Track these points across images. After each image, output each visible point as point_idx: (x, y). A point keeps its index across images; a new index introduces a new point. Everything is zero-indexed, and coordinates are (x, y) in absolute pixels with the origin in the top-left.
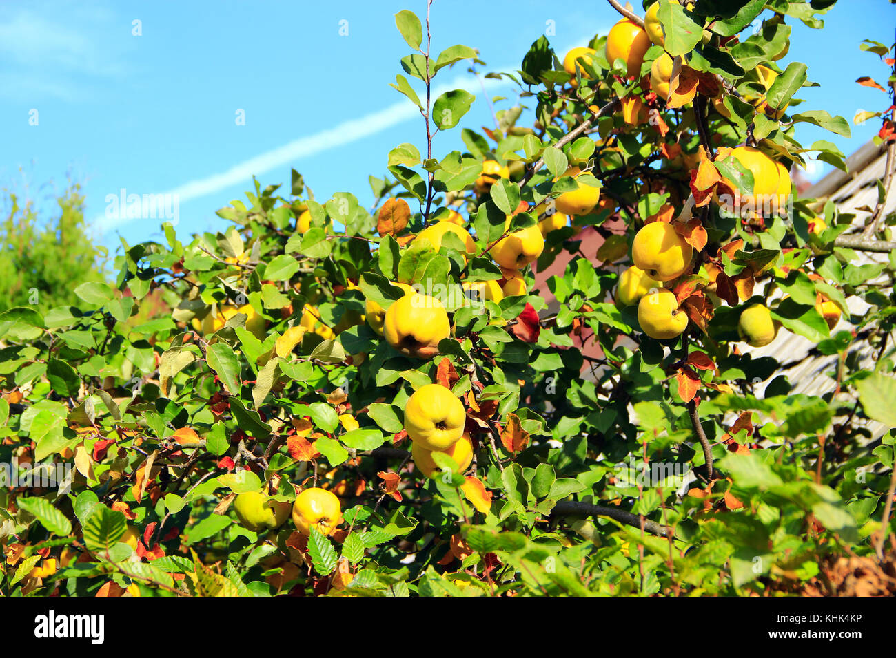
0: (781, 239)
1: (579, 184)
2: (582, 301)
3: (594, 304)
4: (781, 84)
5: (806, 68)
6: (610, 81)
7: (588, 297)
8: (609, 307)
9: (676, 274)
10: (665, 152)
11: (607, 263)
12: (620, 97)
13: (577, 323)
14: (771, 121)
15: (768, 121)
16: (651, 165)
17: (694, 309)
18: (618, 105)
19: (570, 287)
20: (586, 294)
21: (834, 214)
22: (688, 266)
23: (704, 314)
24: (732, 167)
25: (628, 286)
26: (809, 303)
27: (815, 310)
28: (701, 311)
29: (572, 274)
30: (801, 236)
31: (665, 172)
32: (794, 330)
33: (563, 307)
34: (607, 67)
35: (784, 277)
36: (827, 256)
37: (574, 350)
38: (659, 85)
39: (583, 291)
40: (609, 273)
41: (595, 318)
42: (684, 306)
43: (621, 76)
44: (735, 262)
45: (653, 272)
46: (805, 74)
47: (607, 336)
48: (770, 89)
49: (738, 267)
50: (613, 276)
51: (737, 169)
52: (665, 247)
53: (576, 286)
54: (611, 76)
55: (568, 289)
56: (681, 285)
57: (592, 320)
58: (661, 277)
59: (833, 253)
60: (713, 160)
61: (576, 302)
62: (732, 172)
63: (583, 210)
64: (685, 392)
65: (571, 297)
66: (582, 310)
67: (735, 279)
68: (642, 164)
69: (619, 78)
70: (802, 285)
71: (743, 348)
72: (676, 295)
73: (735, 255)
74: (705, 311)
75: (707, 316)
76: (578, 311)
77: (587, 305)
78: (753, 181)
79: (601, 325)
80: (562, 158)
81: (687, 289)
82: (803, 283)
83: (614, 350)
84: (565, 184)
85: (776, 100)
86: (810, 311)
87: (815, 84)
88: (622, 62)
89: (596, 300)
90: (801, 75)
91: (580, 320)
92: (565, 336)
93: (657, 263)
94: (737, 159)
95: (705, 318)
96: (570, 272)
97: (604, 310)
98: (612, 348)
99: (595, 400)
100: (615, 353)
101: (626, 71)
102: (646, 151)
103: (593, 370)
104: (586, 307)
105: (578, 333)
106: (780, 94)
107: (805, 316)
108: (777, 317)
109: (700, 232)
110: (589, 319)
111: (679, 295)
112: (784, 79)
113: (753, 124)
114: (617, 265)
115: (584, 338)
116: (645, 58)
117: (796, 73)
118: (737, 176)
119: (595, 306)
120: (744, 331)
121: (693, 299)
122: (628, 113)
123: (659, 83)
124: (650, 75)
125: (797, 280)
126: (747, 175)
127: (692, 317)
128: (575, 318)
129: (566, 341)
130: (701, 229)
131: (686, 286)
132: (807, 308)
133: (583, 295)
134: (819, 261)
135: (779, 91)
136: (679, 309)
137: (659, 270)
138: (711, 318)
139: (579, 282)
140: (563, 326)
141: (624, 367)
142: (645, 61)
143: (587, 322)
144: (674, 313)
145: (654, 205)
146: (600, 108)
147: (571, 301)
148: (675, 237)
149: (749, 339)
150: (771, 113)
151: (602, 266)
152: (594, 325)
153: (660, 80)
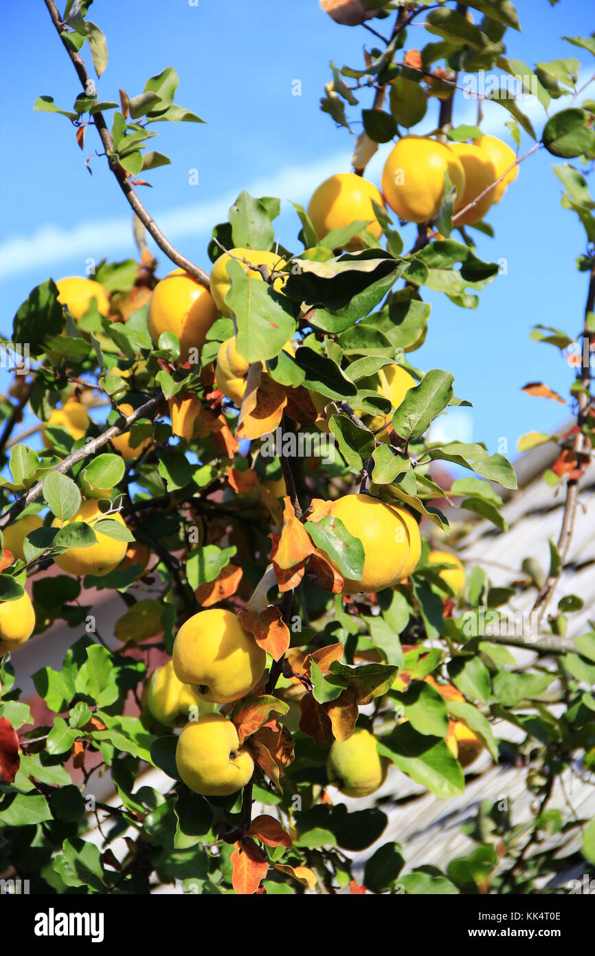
0: (401, 629)
1: (97, 534)
2: (89, 711)
3: (108, 717)
4: (414, 402)
5: (452, 381)
6: (154, 368)
7: (99, 706)
8: (133, 723)
9: (238, 693)
10: (232, 481)
11: (131, 644)
12: (168, 396)
13: (79, 748)
14: (399, 457)
15: (394, 457)
16: (210, 497)
17: (264, 750)
18: (164, 407)
19: (72, 686)
20: (97, 701)
21: (483, 589)
22: (258, 680)
23: (278, 756)
24: (331, 532)
25: (165, 692)
26: (438, 733)
27: (445, 745)
28: (274, 752)
29: (75, 665)
30: (433, 623)
31: (230, 509)
32: (410, 774)
33: (58, 722)
34: (149, 346)
35: (402, 691)
36: (469, 658)
37: (72, 790)
38: (229, 382)
39: (93, 696)
40: (135, 662)
41: (109, 741)
42: (249, 745)
43: (170, 360)
44: (329, 679)
45: (203, 688)
46: (450, 389)
47: (125, 769)
48: (399, 409)
49: (333, 687)
50: (141, 667)
51: (340, 537)
52: (225, 652)
53: (81, 688)
54: (154, 359)
55: (66, 689)
56: (246, 710)
57: (102, 743)
58: (216, 697)
59: (478, 653)
60: (303, 520)
61: (79, 713)
62: (332, 541)
63: (100, 569)
64: (242, 882)
65: (72, 705)
66: (89, 727)
67: (328, 706)
68: (197, 495)
69: (166, 363)
70: (429, 704)
71: (334, 796)
72: (237, 726)
73: (331, 668)
74: (280, 752)
75: (284, 760)
76: (83, 729)
77: (98, 718)
78: (363, 556)
79: (117, 752)
80: (72, 491)
81: (255, 718)
82: (430, 701)
83: (134, 791)
84: (75, 534)
85: (407, 425)
86: (438, 746)
87: (465, 403)
88: (172, 338)
89: (112, 710)
90: (444, 389)
91: (85, 743)
92: (58, 768)
93: (211, 675)
94: (340, 522)
95: (279, 763)
96: (73, 661)
97: (124, 728)
98: (131, 788)
99: (100, 874)
100: (137, 798)
101: (178, 353)
102: (203, 476)
103: (99, 823)
104: (95, 722)
105: (79, 763)
106: (412, 417)
107: (431, 753)
108: (388, 752)
109: (279, 629)
110: (99, 742)
111: (243, 726)
112: (420, 394)
113: (372, 459)
114: (148, 647)
115: (88, 771)
116: (208, 337)
117: (438, 386)
118: (338, 547)
119: (110, 721)
120: (335, 771)
121: (264, 732)
122: (179, 420)
123: (228, 378)
124: (215, 363)
125: (422, 696)
126: (353, 547)
127: (261, 762)
128: (76, 739)
129: (59, 776)
130: (280, 625)
131: (253, 713)
132: (433, 741)
133: (91, 702)
134: (457, 665)
135: (413, 411)
136: (241, 748)
137: (213, 686)
138: (289, 762)
139: (88, 683)
140: (56, 753)
141: (151, 820)
142: (208, 342)
143: (95, 744)
144: (233, 755)
145: (212, 565)
146: (135, 408)
147: (71, 712)
148: (241, 636)
149: (342, 784)
150: (398, 444)
151: (124, 650)
152: (107, 752)
153: (230, 374)
